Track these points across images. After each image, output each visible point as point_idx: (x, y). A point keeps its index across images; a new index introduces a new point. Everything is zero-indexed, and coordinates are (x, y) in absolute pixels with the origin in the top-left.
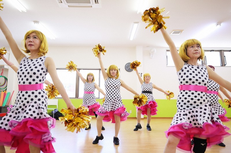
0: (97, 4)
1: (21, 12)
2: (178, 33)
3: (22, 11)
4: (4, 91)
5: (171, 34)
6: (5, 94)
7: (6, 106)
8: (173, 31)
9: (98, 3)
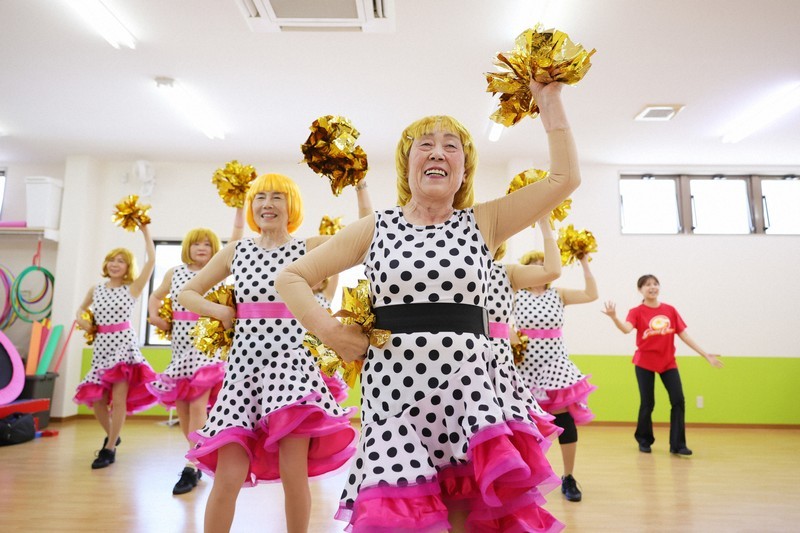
0: (381, 19)
1: (117, 46)
2: (664, 114)
3: (121, 46)
4: (40, 321)
5: (640, 118)
6: (45, 332)
7: (48, 376)
8: (644, 109)
9: (384, 16)
